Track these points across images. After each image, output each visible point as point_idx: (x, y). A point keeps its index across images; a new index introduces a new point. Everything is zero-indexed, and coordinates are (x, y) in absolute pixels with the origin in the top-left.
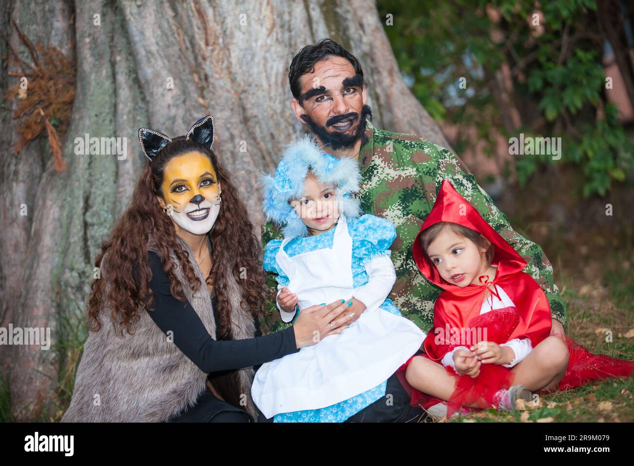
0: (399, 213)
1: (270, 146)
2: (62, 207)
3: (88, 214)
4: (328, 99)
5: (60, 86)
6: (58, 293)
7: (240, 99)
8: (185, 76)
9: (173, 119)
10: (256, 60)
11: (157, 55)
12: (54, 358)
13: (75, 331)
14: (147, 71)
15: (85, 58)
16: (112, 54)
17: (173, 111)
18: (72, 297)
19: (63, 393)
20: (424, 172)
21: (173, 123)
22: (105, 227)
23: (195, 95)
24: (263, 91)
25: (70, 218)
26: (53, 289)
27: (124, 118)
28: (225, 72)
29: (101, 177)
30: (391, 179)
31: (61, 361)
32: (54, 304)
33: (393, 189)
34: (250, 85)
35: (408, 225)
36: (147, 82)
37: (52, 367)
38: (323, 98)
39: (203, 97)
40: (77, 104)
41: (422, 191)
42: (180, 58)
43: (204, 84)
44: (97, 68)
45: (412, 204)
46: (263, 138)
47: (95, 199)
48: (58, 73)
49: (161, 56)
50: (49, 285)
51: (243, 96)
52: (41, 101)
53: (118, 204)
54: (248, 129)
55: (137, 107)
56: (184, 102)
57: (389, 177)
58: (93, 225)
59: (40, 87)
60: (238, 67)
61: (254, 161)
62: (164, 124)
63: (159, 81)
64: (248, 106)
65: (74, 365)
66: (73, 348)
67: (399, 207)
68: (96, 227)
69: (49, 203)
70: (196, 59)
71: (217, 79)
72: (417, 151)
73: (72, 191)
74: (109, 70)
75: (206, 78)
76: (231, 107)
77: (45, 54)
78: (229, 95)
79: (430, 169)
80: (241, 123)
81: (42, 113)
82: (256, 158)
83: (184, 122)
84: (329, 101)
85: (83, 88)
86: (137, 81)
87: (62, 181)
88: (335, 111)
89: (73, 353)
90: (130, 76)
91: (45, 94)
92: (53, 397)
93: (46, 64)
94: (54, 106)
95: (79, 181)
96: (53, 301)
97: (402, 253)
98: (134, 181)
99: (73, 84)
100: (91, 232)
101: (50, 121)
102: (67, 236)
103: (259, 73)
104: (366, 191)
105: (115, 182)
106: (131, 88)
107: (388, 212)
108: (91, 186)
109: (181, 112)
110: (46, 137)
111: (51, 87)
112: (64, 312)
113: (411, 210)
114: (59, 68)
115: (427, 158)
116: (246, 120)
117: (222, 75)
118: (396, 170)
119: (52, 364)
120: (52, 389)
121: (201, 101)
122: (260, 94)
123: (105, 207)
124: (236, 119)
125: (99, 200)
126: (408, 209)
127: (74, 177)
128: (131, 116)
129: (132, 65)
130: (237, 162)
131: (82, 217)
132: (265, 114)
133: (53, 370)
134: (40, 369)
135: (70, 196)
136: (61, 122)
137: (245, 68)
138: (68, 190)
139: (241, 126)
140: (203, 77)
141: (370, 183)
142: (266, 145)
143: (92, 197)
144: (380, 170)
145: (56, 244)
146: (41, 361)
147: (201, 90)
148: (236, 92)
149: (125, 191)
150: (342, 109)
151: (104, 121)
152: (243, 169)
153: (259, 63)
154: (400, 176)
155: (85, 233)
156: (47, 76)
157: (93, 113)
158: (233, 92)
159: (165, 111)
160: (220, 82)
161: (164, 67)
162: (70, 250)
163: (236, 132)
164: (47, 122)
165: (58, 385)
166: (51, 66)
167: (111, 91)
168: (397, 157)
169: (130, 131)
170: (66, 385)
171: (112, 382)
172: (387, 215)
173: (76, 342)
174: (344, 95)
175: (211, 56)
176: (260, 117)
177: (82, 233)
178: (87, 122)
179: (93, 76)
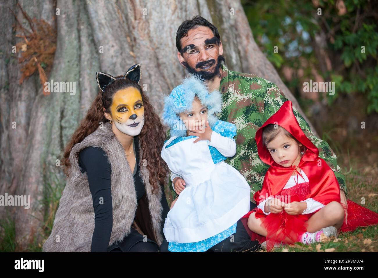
0: (243, 121)
1: (173, 81)
2: (47, 117)
3: (63, 121)
4: (197, 52)
5: (47, 44)
6: (44, 169)
7: (155, 53)
8: (122, 38)
9: (114, 64)
10: (165, 29)
11: (105, 26)
12: (41, 208)
13: (54, 191)
14: (99, 35)
15: (62, 27)
16: (78, 24)
17: (115, 60)
18: (53, 171)
19: (47, 229)
20: (257, 95)
21: (115, 66)
22: (73, 129)
23: (128, 50)
24: (169, 48)
25: (52, 123)
26: (41, 166)
27: (85, 63)
28: (146, 36)
29: (71, 99)
30: (239, 100)
31: (46, 209)
32: (42, 175)
33: (240, 106)
34: (161, 44)
35: (248, 128)
36: (99, 42)
37: (40, 213)
38: (194, 51)
39: (133, 51)
40: (57, 55)
41: (256, 107)
42: (119, 27)
43: (133, 43)
44: (69, 33)
45: (250, 115)
46: (169, 77)
47: (67, 112)
48: (46, 36)
49: (107, 26)
50: (39, 164)
51: (157, 51)
52: (35, 53)
53: (81, 115)
54: (160, 71)
55: (93, 57)
56: (121, 54)
57: (237, 99)
58: (65, 128)
59: (35, 44)
60: (154, 33)
61: (163, 90)
62: (109, 67)
63: (106, 41)
64: (160, 57)
65: (53, 212)
66: (53, 202)
67: (243, 118)
68: (67, 129)
69: (39, 114)
70: (129, 28)
71: (141, 40)
72: (253, 83)
73: (53, 107)
74: (77, 34)
75: (135, 39)
76: (149, 57)
77: (38, 24)
78: (148, 50)
79: (261, 93)
80: (156, 67)
81: (36, 60)
82: (164, 88)
83: (121, 66)
84: (197, 53)
85: (61, 45)
86: (93, 41)
87: (48, 101)
88: (201, 59)
89: (53, 205)
90: (89, 38)
91: (38, 49)
92: (41, 231)
93: (39, 30)
94: (43, 56)
95: (57, 101)
96: (41, 173)
97: (245, 145)
98: (91, 101)
99: (55, 42)
100: (65, 132)
101: (40, 64)
102: (50, 134)
103: (167, 37)
104: (225, 108)
105: (79, 102)
106: (89, 45)
107: (236, 120)
108: (65, 104)
109: (119, 60)
110: (38, 74)
111: (41, 44)
112: (48, 180)
113: (250, 119)
114: (47, 33)
115: (259, 87)
116: (158, 66)
117: (145, 38)
118: (241, 95)
119: (40, 211)
120: (40, 226)
121: (132, 53)
122: (167, 49)
123: (73, 117)
124: (152, 65)
125: (70, 112)
126: (248, 119)
127: (54, 99)
128: (89, 62)
129: (90, 31)
130: (153, 91)
131: (59, 123)
132: (170, 62)
133: (41, 215)
134: (33, 214)
135: (52, 110)
136: (47, 66)
137: (158, 34)
138: (51, 107)
139: (155, 69)
140: (133, 39)
141: (226, 103)
142: (170, 80)
143: (66, 111)
144: (232, 95)
145: (44, 139)
146: (34, 209)
147: (132, 47)
148: (153, 48)
149: (85, 107)
150: (205, 58)
151: (73, 65)
152: (156, 95)
153: (167, 31)
154: (244, 99)
155: (61, 133)
156: (38, 38)
157: (66, 60)
158: (151, 48)
159: (109, 60)
160: (143, 42)
161: (110, 32)
162: (52, 143)
163: (152, 73)
164: (39, 65)
165: (44, 224)
166: (41, 32)
167: (78, 47)
168: (242, 88)
169: (89, 71)
170: (48, 224)
171: (75, 226)
172: (236, 122)
173: (54, 199)
174: (206, 49)
175: (138, 27)
176: (167, 63)
177: (59, 133)
178: (63, 66)
179: (67, 38)
